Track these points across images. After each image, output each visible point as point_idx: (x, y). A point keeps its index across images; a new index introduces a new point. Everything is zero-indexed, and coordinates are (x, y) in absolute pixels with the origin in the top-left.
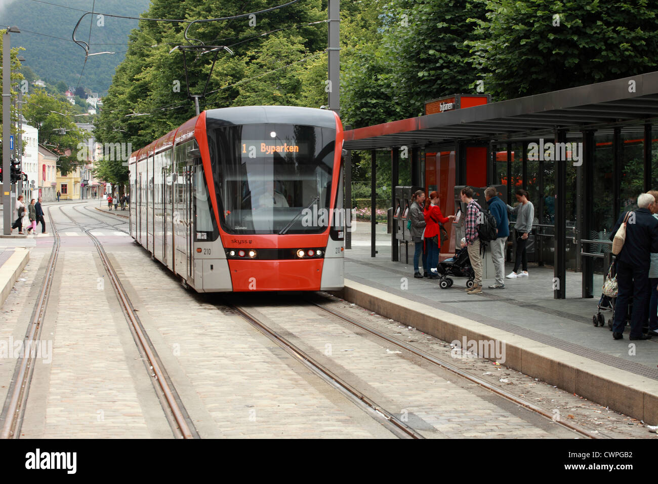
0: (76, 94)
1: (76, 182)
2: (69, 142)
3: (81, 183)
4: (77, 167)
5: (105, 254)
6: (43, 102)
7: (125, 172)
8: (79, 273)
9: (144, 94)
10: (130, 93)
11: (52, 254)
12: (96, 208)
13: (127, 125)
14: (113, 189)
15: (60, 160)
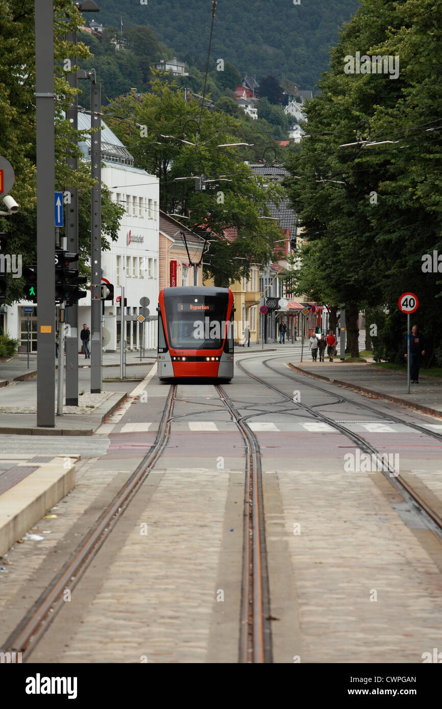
0: (260, 93)
1: (249, 303)
2: (233, 207)
3: (261, 305)
4: (253, 268)
5: (260, 476)
6: (172, 113)
7: (356, 280)
8: (177, 521)
9: (395, 94)
10: (360, 90)
11: (134, 474)
12: (290, 364)
13: (353, 168)
14: (333, 320)
15: (212, 250)
